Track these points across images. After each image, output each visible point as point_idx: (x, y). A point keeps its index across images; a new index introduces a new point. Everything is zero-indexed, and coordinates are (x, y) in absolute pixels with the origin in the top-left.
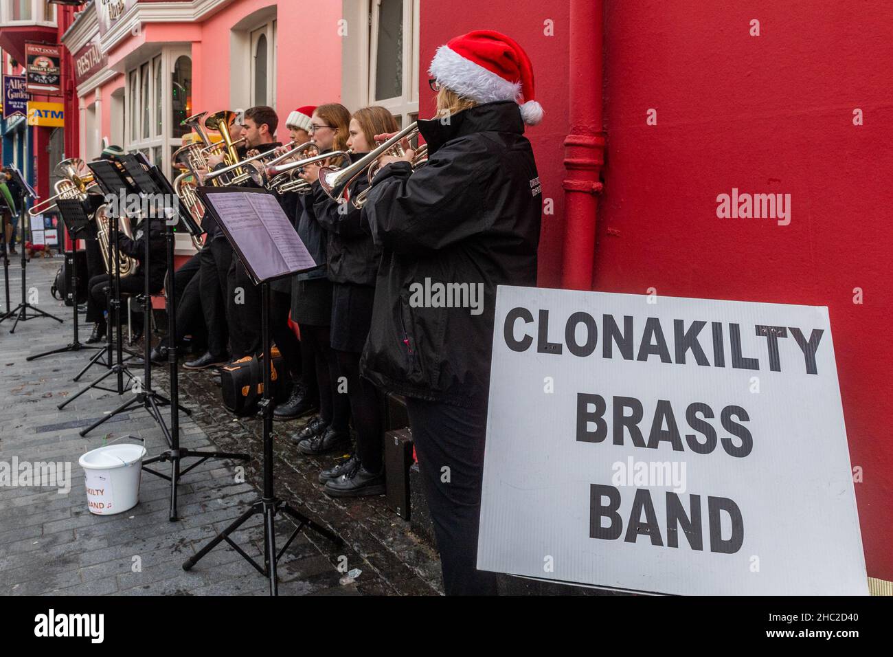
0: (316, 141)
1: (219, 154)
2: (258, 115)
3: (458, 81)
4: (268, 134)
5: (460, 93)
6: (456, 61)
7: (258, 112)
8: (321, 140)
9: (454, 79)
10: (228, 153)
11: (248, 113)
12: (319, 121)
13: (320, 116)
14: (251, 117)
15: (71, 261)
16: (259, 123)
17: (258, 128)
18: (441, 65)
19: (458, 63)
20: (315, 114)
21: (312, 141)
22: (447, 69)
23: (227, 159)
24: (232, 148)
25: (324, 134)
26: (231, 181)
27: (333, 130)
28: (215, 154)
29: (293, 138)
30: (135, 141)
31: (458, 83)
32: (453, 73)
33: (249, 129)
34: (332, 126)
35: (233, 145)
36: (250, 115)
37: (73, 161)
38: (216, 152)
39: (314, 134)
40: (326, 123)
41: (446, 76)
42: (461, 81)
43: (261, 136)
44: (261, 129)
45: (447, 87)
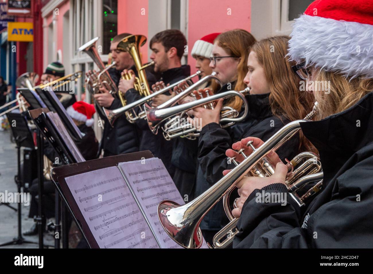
0: (217, 73)
1: (129, 78)
2: (167, 38)
3: (341, 55)
4: (177, 58)
5: (349, 71)
6: (331, 29)
7: (167, 36)
8: (223, 72)
9: (334, 54)
10: (138, 77)
11: (158, 37)
12: (221, 51)
13: (221, 45)
14: (160, 42)
15: (28, 156)
16: (168, 46)
17: (166, 51)
18: (307, 41)
19: (334, 31)
20: (216, 42)
21: (214, 74)
22: (318, 43)
23: (137, 83)
24: (142, 72)
25: (227, 65)
26: (137, 115)
27: (236, 60)
28: (126, 78)
29: (199, 68)
30: (77, 56)
31: (342, 58)
32: (330, 46)
33: (158, 53)
34: (235, 55)
35: (143, 69)
36: (160, 39)
37: (30, 74)
38: (127, 76)
39: (215, 65)
40: (227, 52)
41: (320, 54)
42: (345, 54)
43: (170, 59)
44: (169, 52)
45: (326, 68)
